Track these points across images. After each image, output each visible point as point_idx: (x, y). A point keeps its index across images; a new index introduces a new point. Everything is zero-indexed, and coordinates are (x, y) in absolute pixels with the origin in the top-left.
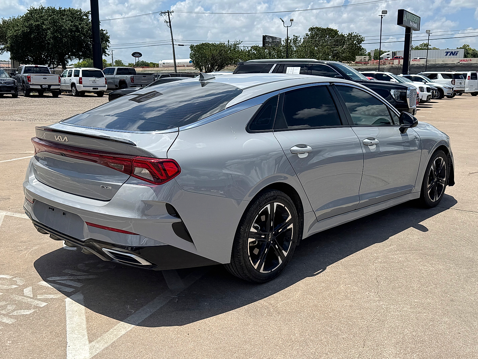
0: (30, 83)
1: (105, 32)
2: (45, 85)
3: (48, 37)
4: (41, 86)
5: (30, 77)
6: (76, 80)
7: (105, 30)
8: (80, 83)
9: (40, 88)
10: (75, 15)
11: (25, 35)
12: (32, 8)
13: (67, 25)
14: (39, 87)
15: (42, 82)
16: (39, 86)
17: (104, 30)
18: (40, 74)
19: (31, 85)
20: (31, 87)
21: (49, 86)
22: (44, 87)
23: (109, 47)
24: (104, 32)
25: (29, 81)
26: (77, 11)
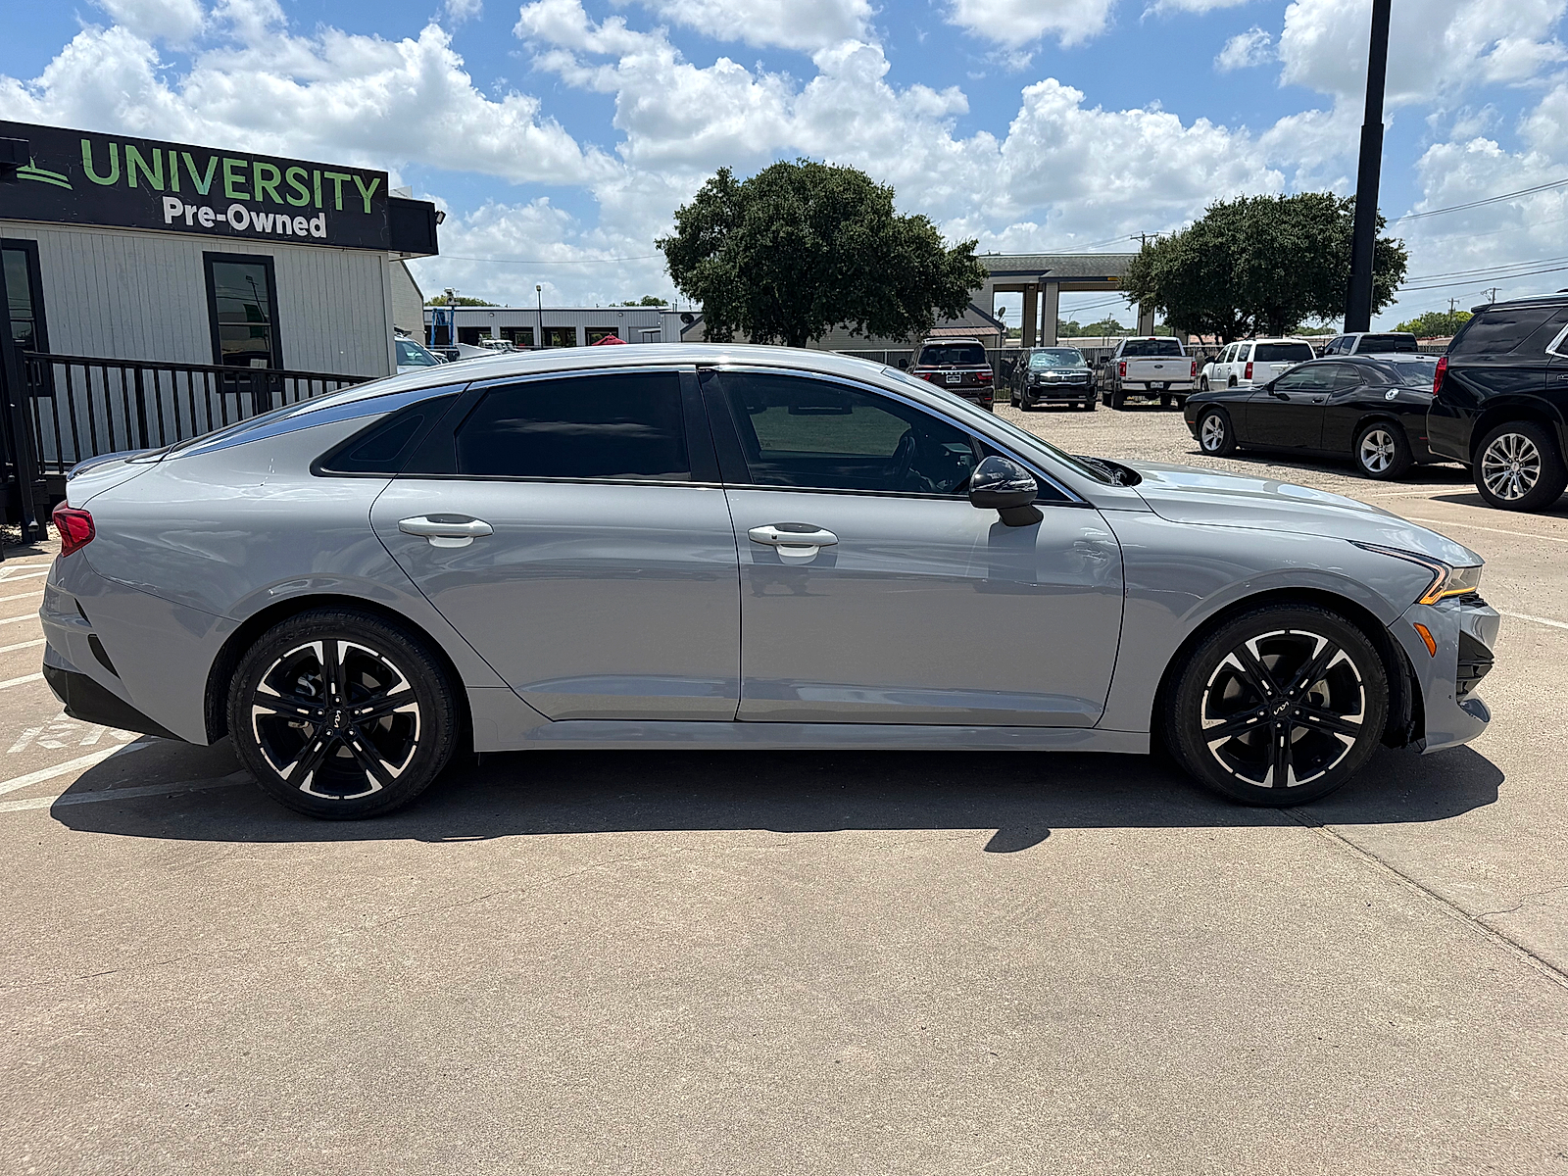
0: (1123, 378)
1: (1395, 245)
2: (1157, 381)
3: (1238, 269)
4: (1148, 384)
5: (1125, 366)
6: (1241, 368)
7: (1394, 241)
8: (1248, 375)
9: (1145, 389)
10: (1315, 209)
11: (1190, 270)
12: (1218, 202)
13: (1288, 237)
14: (1143, 387)
15: (1152, 376)
16: (1143, 384)
17: (1391, 239)
18: (1149, 357)
19: (1125, 382)
20: (1125, 386)
21: (1167, 384)
22: (1154, 385)
23: (1402, 283)
24: (1391, 245)
25: (1123, 373)
26: (1321, 200)
